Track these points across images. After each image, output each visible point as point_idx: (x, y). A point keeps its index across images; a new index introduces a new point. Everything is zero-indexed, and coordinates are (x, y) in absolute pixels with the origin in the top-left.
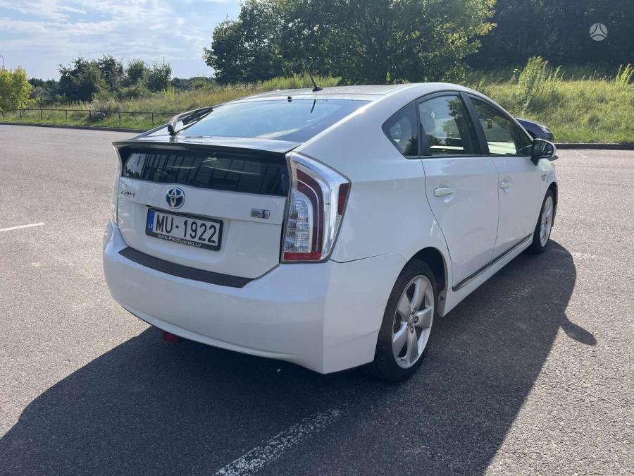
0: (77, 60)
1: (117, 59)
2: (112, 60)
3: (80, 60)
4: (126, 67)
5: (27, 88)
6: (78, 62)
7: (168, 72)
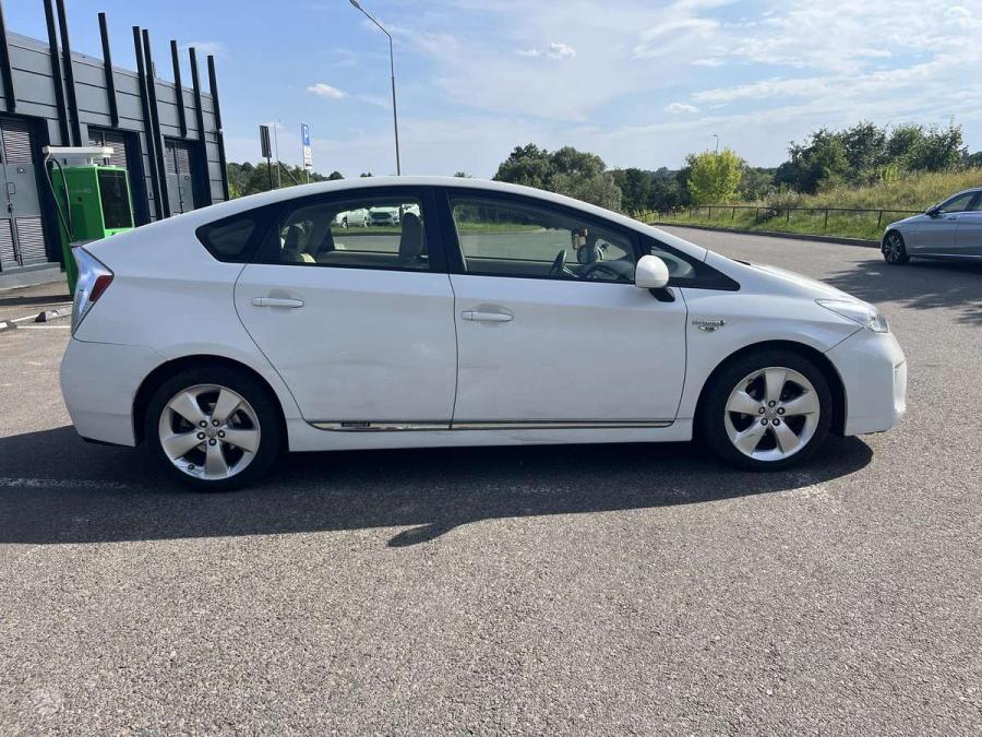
0: (818, 132)
1: (879, 126)
2: (870, 129)
3: (821, 133)
4: (889, 136)
5: (735, 176)
6: (817, 136)
7: (955, 138)
